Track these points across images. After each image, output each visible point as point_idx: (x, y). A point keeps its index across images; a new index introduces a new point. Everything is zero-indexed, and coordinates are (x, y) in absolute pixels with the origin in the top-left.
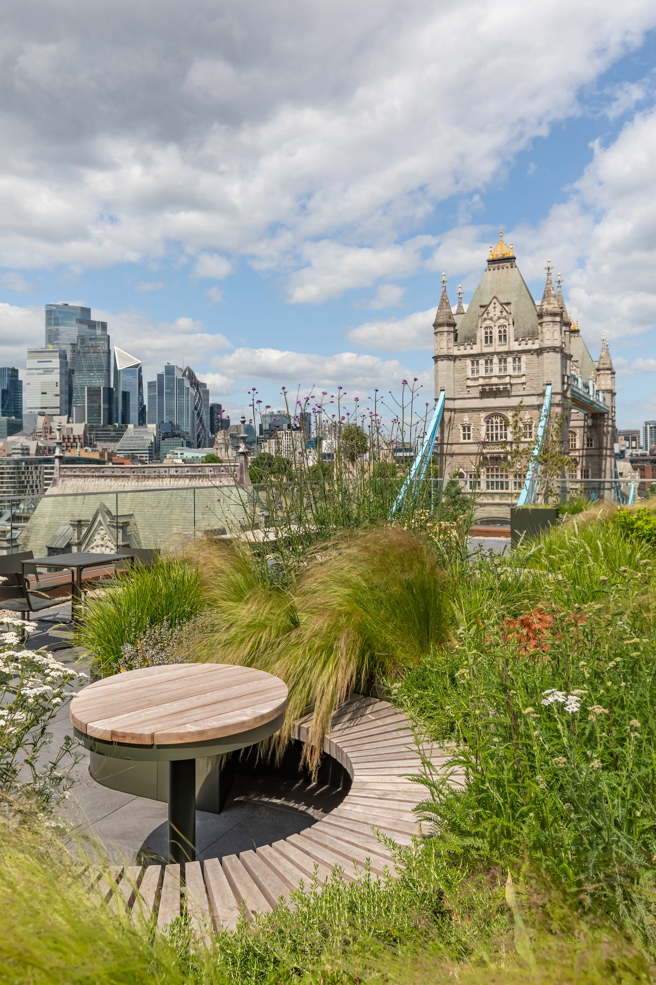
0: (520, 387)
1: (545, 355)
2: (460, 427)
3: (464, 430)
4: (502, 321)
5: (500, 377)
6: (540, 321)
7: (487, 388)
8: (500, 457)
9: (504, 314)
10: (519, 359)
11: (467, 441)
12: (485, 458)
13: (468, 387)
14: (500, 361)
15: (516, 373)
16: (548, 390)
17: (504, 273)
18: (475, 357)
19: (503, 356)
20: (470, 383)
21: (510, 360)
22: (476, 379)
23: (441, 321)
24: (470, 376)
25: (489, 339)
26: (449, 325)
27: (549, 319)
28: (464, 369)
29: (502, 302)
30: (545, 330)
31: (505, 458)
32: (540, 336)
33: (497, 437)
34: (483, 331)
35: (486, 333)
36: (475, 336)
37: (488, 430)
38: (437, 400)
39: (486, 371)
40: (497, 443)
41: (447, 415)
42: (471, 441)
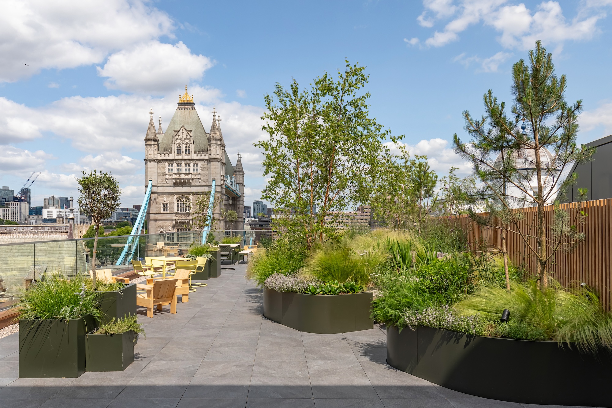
0: (197, 181)
1: (212, 163)
2: (161, 204)
3: (164, 205)
4: (187, 141)
5: (186, 174)
6: (209, 143)
7: (178, 180)
8: (185, 222)
9: (189, 137)
10: (197, 165)
11: (165, 212)
12: (176, 223)
13: (166, 179)
14: (186, 165)
15: (195, 173)
16: (214, 183)
17: (187, 111)
18: (171, 161)
19: (188, 162)
20: (167, 177)
21: (192, 164)
22: (172, 175)
23: (149, 137)
24: (167, 173)
25: (179, 151)
26: (155, 140)
27: (215, 142)
28: (164, 168)
29: (187, 129)
30: (212, 148)
31: (189, 223)
32: (209, 152)
33: (183, 210)
34: (176, 146)
35: (178, 147)
36: (171, 149)
37: (178, 206)
38: (147, 186)
39: (177, 170)
40: (184, 214)
41: (153, 196)
42: (168, 212)
